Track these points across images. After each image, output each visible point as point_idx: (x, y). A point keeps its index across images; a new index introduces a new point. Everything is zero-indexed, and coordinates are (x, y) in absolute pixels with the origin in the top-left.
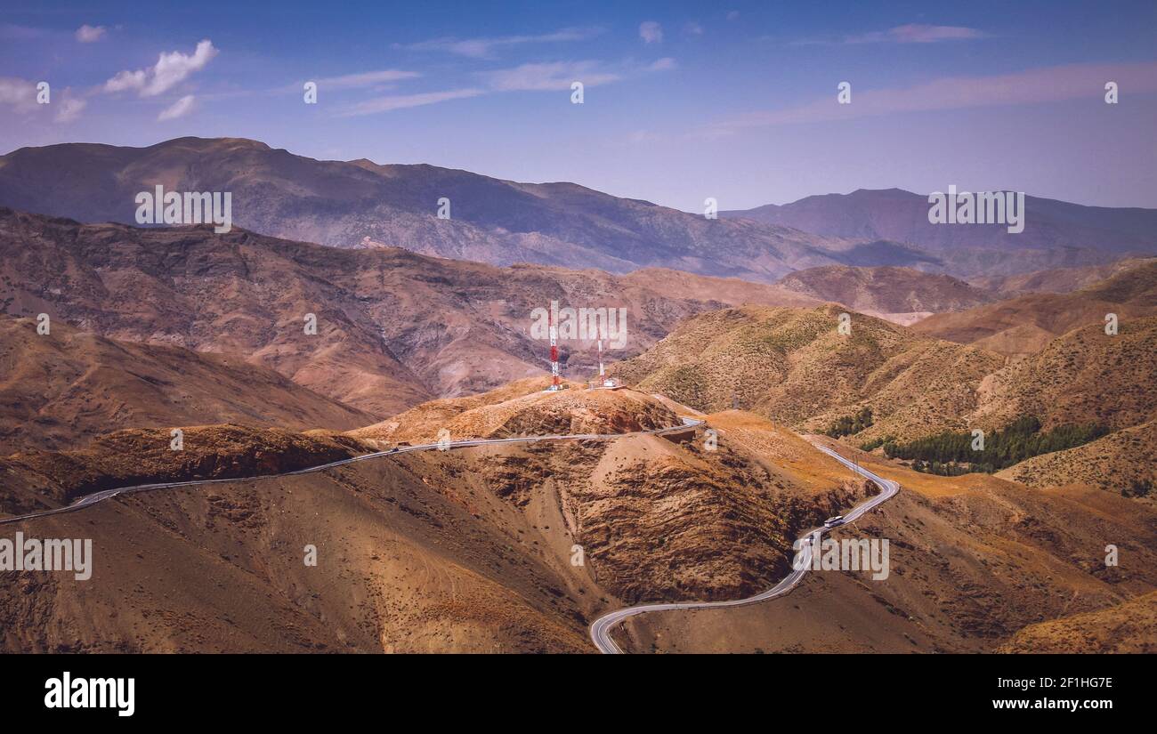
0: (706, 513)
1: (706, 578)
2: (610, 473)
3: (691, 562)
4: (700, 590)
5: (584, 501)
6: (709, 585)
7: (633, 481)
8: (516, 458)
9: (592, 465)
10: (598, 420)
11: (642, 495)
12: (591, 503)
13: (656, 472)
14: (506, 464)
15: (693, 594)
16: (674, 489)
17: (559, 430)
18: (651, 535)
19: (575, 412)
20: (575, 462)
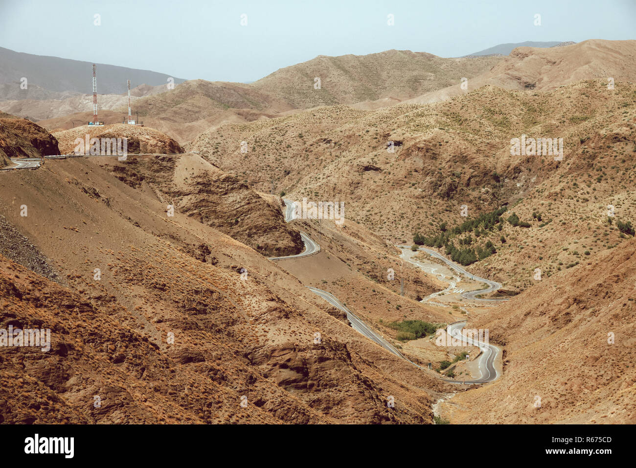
0: (258, 203)
1: (274, 242)
2: (187, 178)
3: (260, 233)
4: (272, 250)
5: (174, 196)
6: (278, 246)
7: (204, 183)
8: (119, 167)
9: (170, 173)
10: (160, 144)
11: (213, 193)
12: (180, 197)
13: (217, 178)
14: (114, 171)
15: (267, 252)
16: (232, 189)
17: (132, 150)
18: (229, 217)
19: (141, 138)
20: (157, 171)
